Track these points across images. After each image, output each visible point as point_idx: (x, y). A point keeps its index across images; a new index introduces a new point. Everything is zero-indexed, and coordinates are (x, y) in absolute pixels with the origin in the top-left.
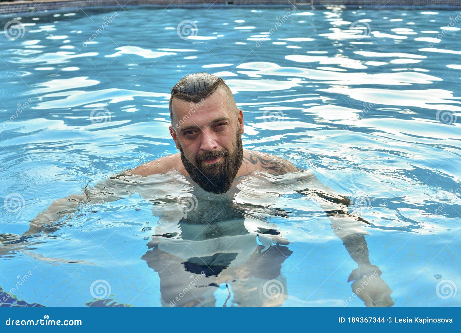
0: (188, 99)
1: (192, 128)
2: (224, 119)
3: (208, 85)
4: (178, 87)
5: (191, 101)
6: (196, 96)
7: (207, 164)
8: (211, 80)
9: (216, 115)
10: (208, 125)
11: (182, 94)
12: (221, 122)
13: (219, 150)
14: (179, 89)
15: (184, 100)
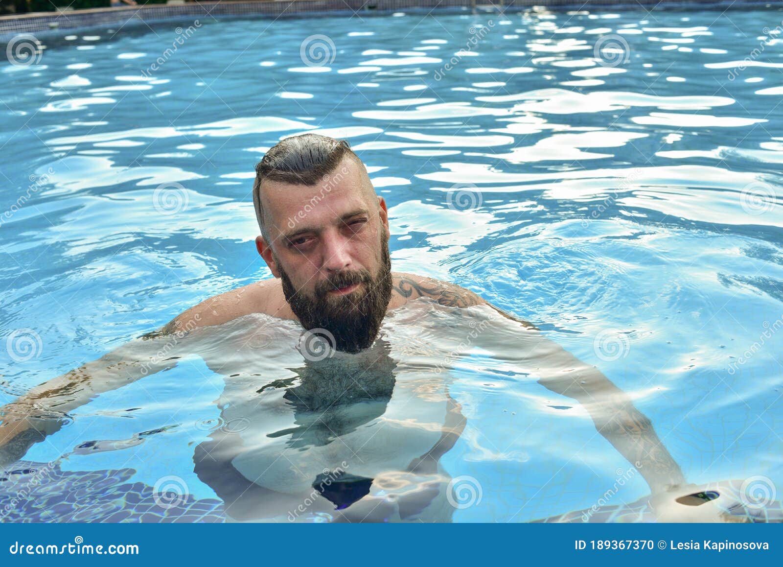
0: (292, 180)
1: (305, 231)
2: (359, 212)
3: (325, 151)
4: (270, 161)
5: (299, 182)
6: (307, 173)
7: (336, 298)
8: (329, 145)
9: (346, 206)
10: (333, 224)
11: (280, 172)
12: (356, 218)
13: (354, 269)
14: (272, 164)
15: (285, 183)
